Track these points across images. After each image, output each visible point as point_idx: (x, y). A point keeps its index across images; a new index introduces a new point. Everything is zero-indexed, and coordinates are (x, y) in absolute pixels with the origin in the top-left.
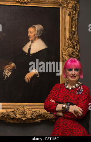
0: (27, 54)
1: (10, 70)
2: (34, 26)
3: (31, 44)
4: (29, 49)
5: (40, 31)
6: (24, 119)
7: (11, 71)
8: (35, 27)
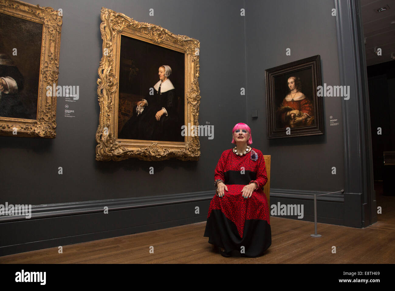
0: (157, 93)
1: (143, 106)
2: (164, 66)
3: (161, 83)
4: (160, 88)
5: (169, 72)
7: (143, 108)
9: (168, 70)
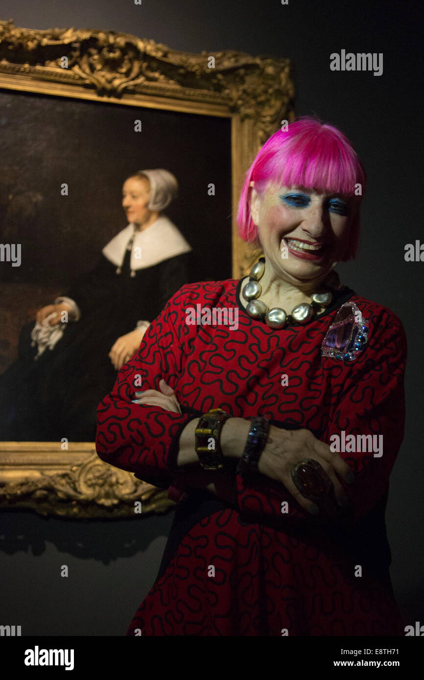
1: (60, 323)
2: (145, 172)
3: (134, 236)
5: (164, 193)
6: (107, 502)
7: (60, 329)
8: (146, 178)
9: (162, 184)
